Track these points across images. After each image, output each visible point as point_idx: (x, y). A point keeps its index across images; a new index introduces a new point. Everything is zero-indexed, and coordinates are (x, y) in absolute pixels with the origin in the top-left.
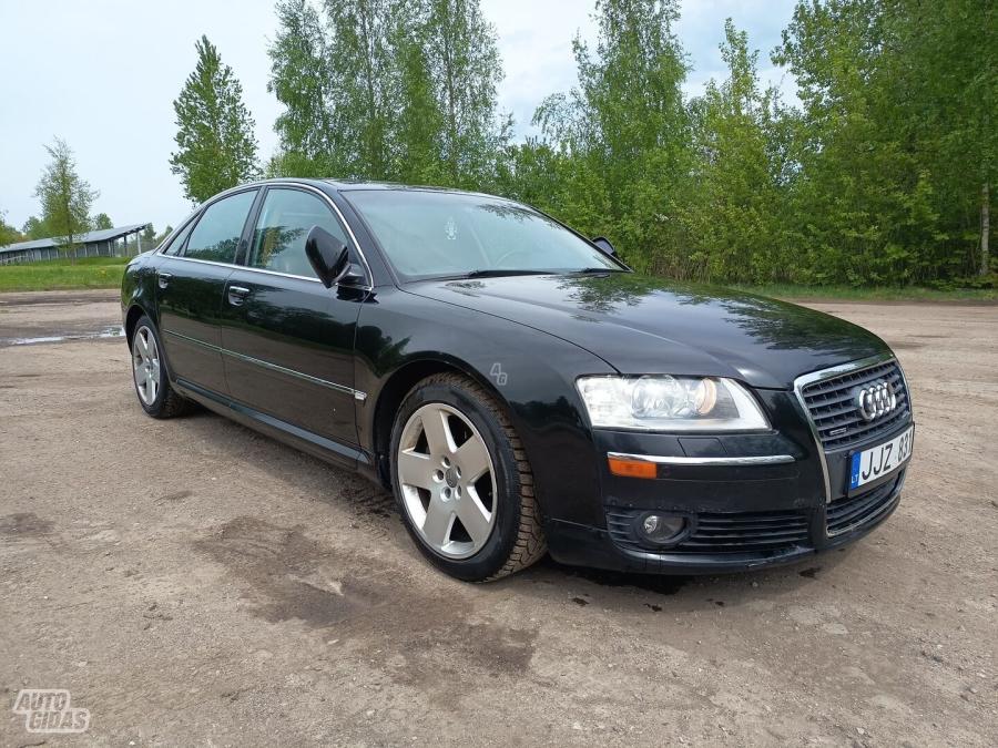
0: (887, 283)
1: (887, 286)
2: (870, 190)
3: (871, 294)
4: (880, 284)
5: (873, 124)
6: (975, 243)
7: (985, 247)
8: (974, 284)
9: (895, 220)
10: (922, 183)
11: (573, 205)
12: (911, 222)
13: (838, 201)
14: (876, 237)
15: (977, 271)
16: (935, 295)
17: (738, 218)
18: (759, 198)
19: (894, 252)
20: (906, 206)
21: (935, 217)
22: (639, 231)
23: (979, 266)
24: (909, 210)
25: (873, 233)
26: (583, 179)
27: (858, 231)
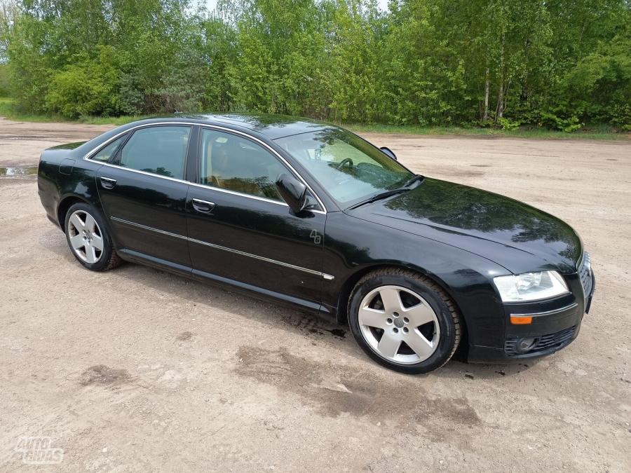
0: (438, 124)
1: (439, 125)
2: (432, 69)
3: (431, 131)
4: (435, 124)
5: (433, 28)
6: (482, 101)
7: (487, 104)
8: (481, 124)
9: (445, 87)
10: (460, 67)
11: (250, 66)
12: (453, 89)
13: (415, 75)
14: (435, 97)
15: (483, 116)
16: (463, 131)
17: (357, 82)
18: (370, 70)
19: (444, 106)
20: (450, 79)
21: (465, 87)
22: (295, 87)
23: (483, 114)
24: (452, 81)
25: (433, 95)
26: (256, 49)
27: (426, 93)
